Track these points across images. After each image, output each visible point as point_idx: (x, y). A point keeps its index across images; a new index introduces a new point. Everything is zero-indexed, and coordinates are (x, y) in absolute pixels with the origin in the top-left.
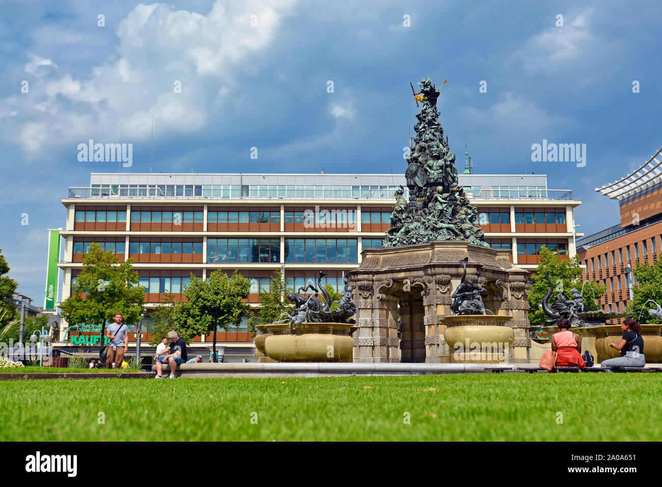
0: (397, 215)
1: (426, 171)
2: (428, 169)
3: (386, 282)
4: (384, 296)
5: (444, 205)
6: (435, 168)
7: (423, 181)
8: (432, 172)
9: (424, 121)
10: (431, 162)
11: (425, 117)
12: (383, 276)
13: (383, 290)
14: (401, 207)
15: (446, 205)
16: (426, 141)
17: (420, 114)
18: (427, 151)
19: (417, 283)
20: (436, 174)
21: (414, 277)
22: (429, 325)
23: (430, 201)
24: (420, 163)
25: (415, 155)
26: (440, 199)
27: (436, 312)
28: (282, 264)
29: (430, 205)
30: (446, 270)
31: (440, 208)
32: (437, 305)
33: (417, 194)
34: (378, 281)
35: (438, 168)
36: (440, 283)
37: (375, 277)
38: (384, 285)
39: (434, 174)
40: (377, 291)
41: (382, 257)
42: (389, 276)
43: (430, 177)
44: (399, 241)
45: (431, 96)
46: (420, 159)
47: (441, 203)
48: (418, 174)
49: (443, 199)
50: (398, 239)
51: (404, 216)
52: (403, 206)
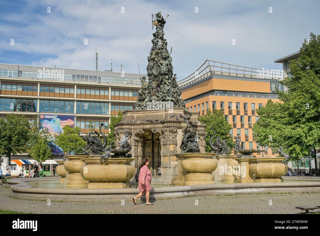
0: (144, 91)
1: (159, 66)
2: (160, 65)
3: (139, 130)
4: (138, 139)
5: (170, 87)
6: (164, 65)
7: (157, 72)
8: (163, 67)
9: (158, 37)
10: (162, 61)
11: (158, 35)
12: (138, 127)
13: (137, 135)
14: (145, 87)
15: (170, 86)
16: (159, 49)
17: (155, 33)
18: (160, 55)
19: (157, 131)
20: (165, 68)
21: (155, 128)
22: (164, 156)
23: (161, 84)
24: (156, 61)
25: (153, 57)
26: (167, 83)
27: (169, 149)
28: (38, 113)
29: (161, 86)
30: (175, 124)
31: (168, 88)
32: (170, 144)
33: (153, 80)
34: (134, 129)
35: (166, 65)
36: (172, 132)
37: (132, 127)
38: (138, 132)
39: (164, 69)
40: (133, 135)
41: (135, 115)
42: (141, 126)
43: (162, 70)
44: (145, 106)
45: (161, 22)
46: (156, 59)
47: (168, 85)
48: (154, 68)
49: (169, 83)
50: (144, 105)
51: (147, 92)
52: (146, 86)
